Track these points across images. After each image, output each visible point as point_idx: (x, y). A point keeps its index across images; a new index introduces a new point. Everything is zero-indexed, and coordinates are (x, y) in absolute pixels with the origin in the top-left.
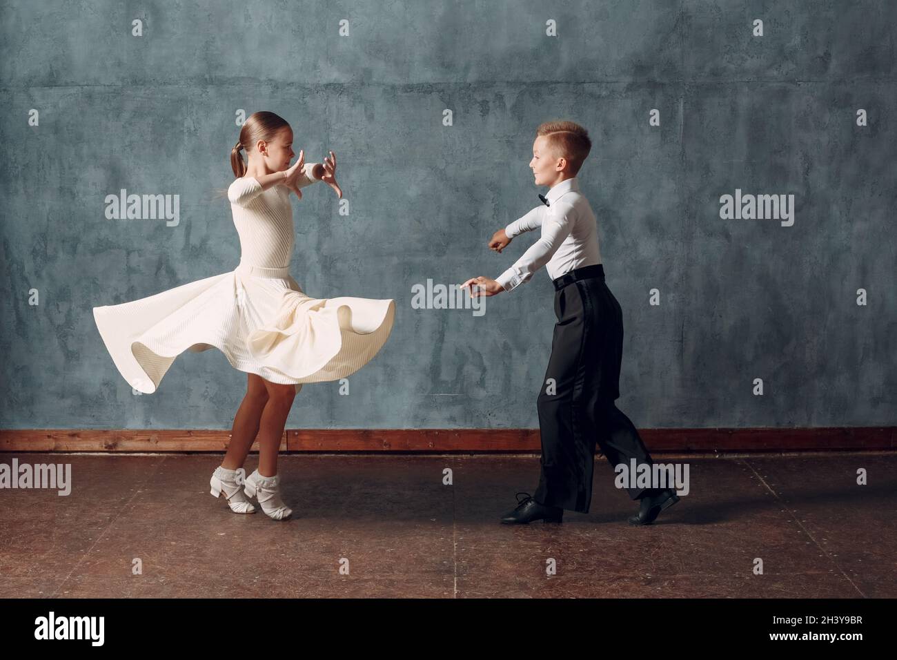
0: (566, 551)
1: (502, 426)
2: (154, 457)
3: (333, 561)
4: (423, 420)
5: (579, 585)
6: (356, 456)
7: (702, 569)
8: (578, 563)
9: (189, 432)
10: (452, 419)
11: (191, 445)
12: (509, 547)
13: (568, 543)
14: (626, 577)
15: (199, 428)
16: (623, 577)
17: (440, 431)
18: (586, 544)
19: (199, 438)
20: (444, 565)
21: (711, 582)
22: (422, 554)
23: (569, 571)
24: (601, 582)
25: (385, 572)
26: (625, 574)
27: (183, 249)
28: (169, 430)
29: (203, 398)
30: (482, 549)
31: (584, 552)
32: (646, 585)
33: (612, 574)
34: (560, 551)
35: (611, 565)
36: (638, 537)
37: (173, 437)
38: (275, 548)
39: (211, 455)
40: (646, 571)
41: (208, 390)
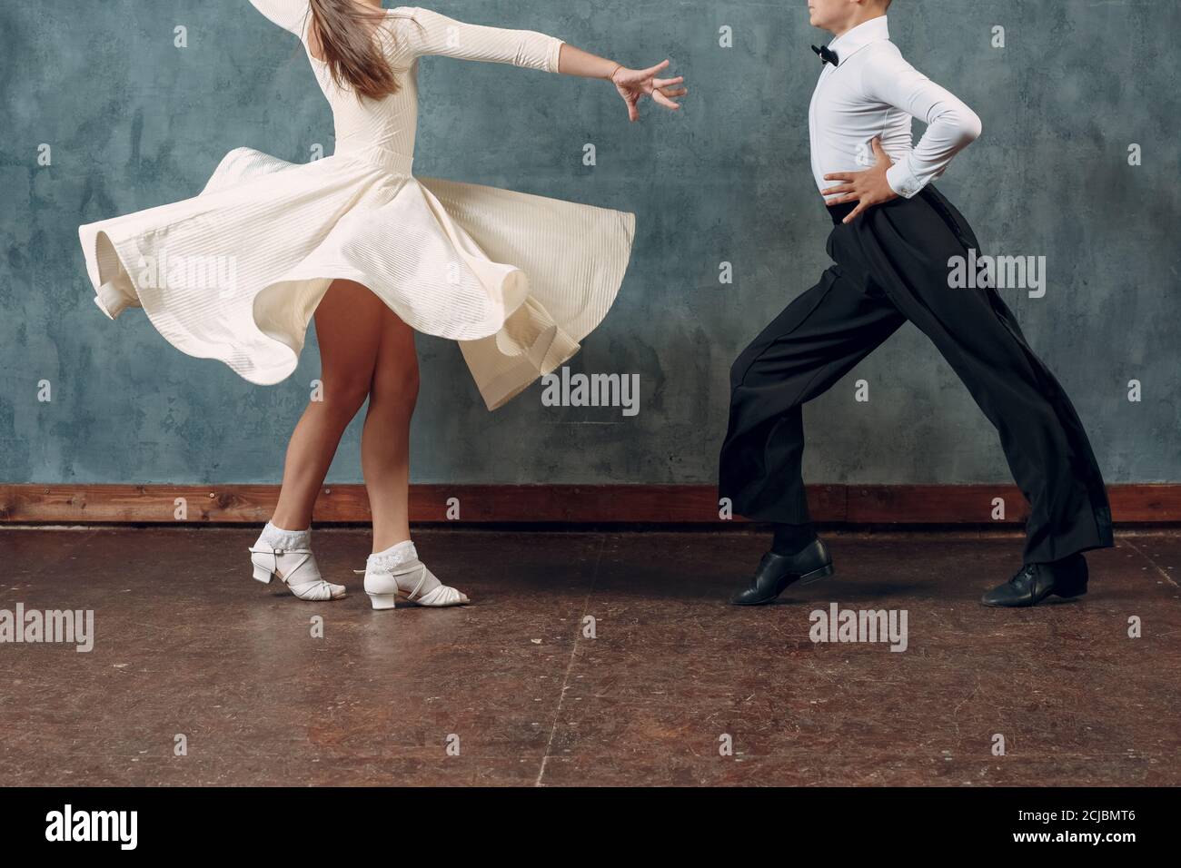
0: (783, 703)
1: (694, 479)
2: (77, 533)
3: (311, 720)
4: (552, 469)
5: (799, 775)
6: (434, 531)
7: (1057, 741)
8: (804, 727)
9: (140, 488)
10: (605, 467)
11: (146, 510)
12: (671, 694)
13: (789, 688)
14: (901, 759)
15: (157, 481)
16: (896, 758)
17: (582, 487)
18: (826, 689)
19: (156, 499)
20: (531, 729)
21: (1078, 769)
22: (495, 707)
23: (782, 745)
24: (847, 769)
25: (405, 744)
26: (898, 752)
27: (128, 165)
28: (104, 486)
29: (164, 429)
30: (616, 698)
31: (819, 705)
32: (940, 775)
33: (871, 752)
34: (771, 703)
35: (870, 731)
36: (928, 675)
37: (113, 497)
38: (209, 694)
39: (178, 529)
40: (941, 744)
41: (173, 414)
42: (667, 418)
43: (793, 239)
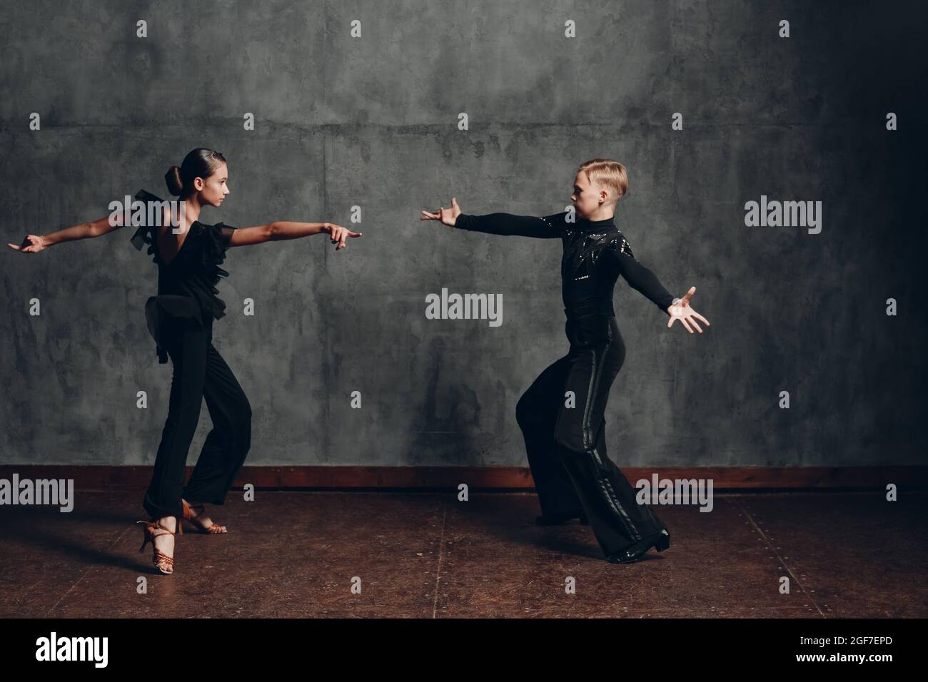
1: (497, 464)
4: (418, 458)
10: (446, 457)
12: (492, 581)
17: (434, 468)
30: (464, 583)
34: (541, 585)
36: (619, 572)
40: (623, 604)
41: (205, 426)
42: (481, 430)
43: (552, 332)
